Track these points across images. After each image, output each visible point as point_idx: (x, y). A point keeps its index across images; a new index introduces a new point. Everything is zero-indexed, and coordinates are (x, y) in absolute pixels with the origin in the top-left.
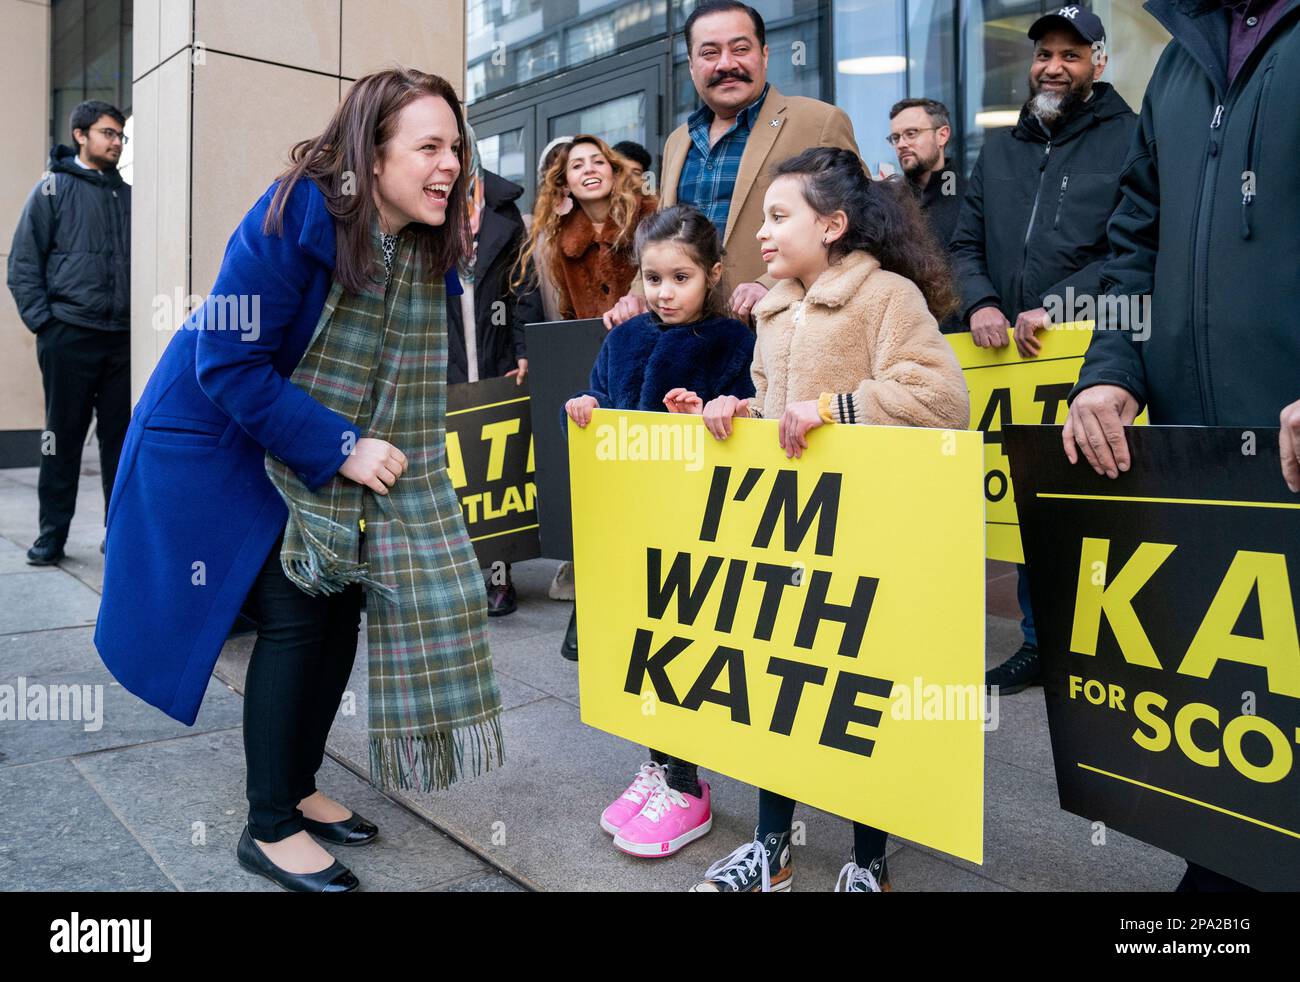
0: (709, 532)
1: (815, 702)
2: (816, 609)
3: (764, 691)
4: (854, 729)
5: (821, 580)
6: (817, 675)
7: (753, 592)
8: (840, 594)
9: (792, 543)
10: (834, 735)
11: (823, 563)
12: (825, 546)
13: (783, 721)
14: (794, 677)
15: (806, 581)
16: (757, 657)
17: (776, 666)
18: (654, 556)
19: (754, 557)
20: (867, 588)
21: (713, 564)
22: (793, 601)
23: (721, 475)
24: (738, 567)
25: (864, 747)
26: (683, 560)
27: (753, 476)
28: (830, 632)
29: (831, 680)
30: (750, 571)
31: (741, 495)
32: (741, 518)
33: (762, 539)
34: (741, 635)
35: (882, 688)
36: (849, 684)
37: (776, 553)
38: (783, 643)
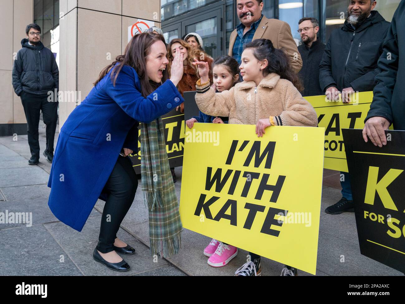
0: (229, 161)
1: (260, 218)
2: (263, 186)
3: (242, 214)
4: (273, 227)
5: (266, 177)
6: (262, 209)
7: (242, 181)
8: (272, 181)
9: (257, 165)
10: (266, 229)
11: (267, 171)
12: (268, 166)
13: (248, 225)
14: (253, 209)
15: (261, 177)
16: (241, 203)
17: (248, 206)
18: (209, 170)
19: (243, 169)
20: (281, 179)
21: (229, 172)
22: (256, 184)
23: (235, 143)
24: (238, 173)
25: (276, 233)
26: (219, 171)
27: (246, 143)
28: (268, 194)
29: (266, 211)
30: (242, 174)
31: (241, 149)
32: (240, 157)
33: (247, 164)
34: (237, 196)
35: (283, 212)
36: (273, 212)
37: (251, 168)
38: (251, 198)
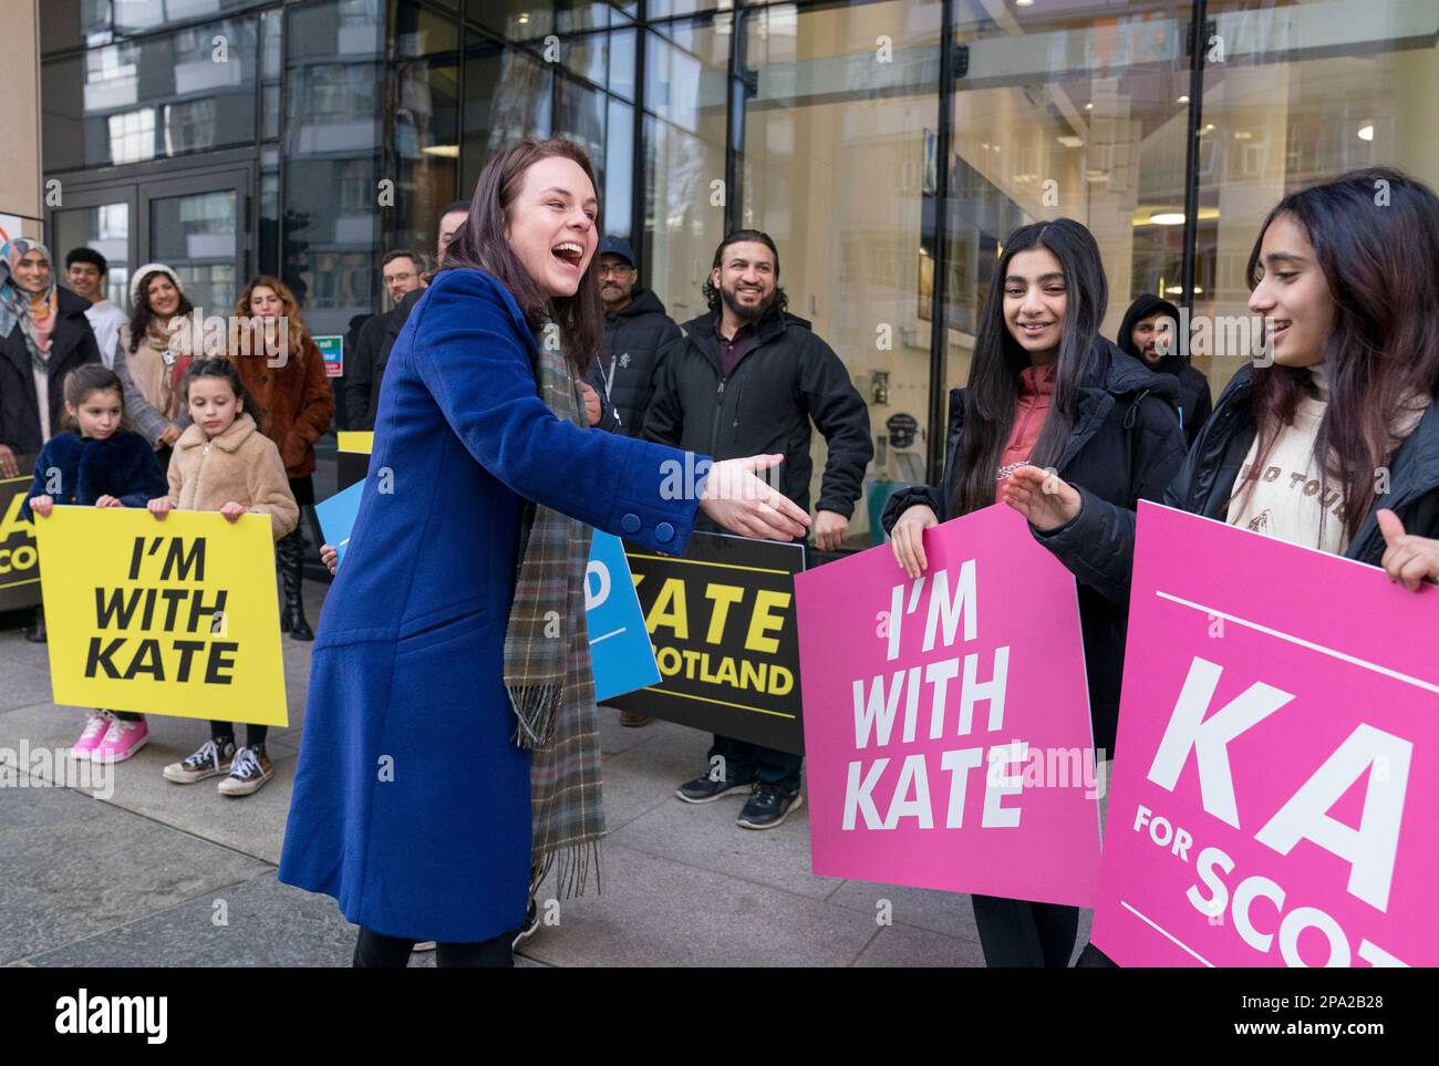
0: (134, 574)
1: (200, 660)
2: (197, 610)
3: (171, 659)
4: (222, 671)
5: (199, 595)
6: (200, 646)
7: (162, 606)
8: (209, 601)
9: (182, 576)
10: (212, 677)
11: (199, 585)
12: (199, 576)
13: (183, 675)
14: (187, 649)
15: (191, 596)
16: (166, 641)
17: (178, 645)
18: (100, 593)
19: (161, 586)
20: (222, 596)
21: (137, 593)
22: (185, 607)
23: (140, 542)
24: (152, 593)
25: (227, 680)
26: (119, 593)
27: (158, 541)
28: (205, 621)
29: (208, 648)
30: (159, 594)
31: (152, 552)
32: (152, 565)
33: (165, 575)
34: (157, 630)
35: (233, 647)
36: (218, 648)
37: (174, 583)
38: (181, 632)
